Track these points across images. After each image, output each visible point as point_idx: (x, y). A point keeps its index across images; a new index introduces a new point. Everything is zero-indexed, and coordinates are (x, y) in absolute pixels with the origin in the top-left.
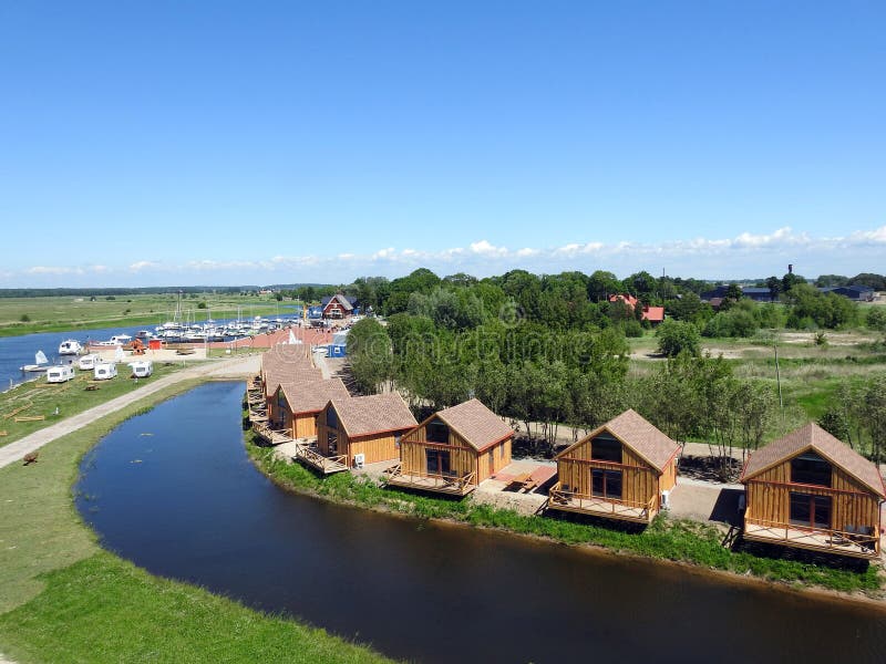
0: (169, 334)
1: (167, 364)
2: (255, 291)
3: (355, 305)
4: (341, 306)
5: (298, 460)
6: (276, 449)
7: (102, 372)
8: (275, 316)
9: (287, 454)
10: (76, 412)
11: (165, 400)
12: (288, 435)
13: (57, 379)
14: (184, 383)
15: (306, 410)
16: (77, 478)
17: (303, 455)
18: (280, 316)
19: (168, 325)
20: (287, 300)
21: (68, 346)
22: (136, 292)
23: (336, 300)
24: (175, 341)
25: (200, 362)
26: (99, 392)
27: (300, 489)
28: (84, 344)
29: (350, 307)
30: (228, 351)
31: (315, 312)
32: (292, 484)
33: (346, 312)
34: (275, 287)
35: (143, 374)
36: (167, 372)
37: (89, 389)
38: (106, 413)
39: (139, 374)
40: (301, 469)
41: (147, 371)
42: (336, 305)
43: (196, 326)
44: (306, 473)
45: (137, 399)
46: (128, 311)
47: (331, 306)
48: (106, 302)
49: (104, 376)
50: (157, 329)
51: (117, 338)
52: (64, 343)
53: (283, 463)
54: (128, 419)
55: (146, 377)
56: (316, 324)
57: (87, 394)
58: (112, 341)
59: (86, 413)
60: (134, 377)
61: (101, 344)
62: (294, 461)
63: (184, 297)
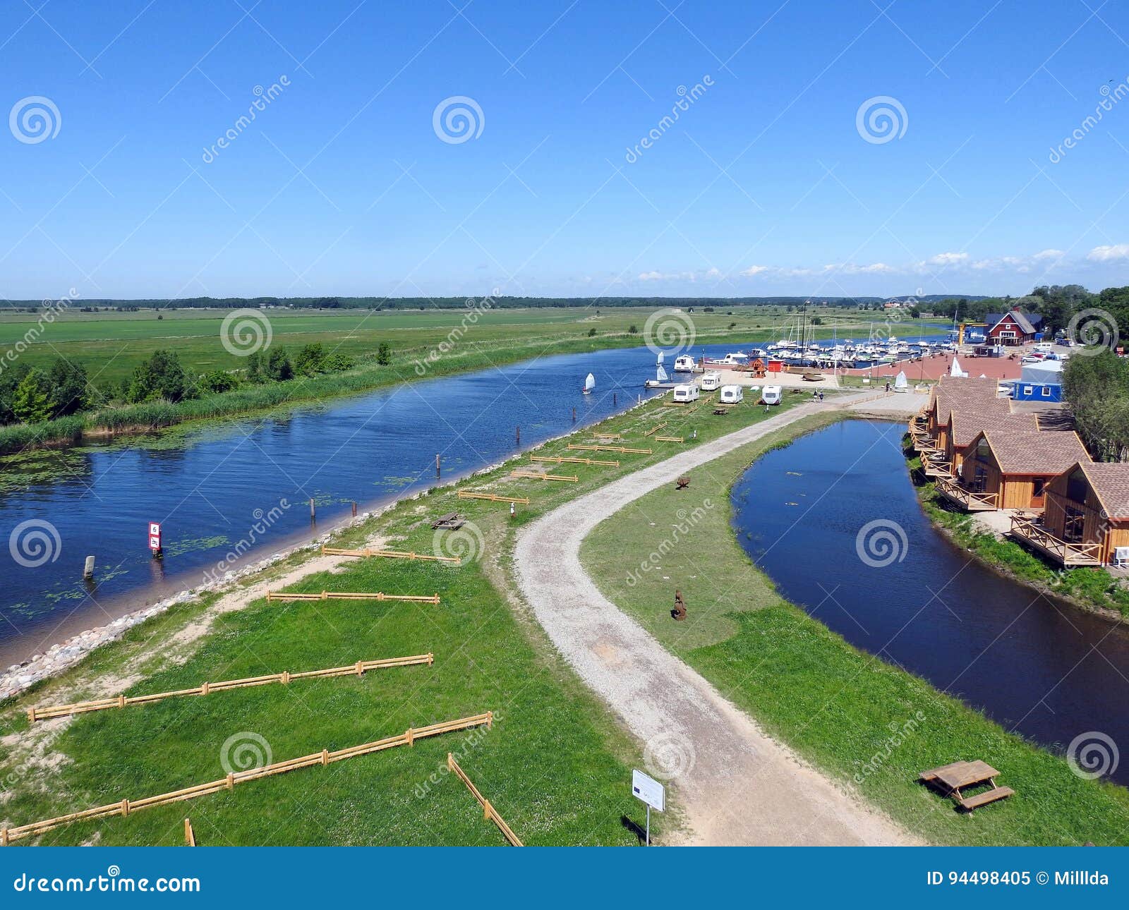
0: (786, 354)
1: (796, 391)
2: (877, 304)
3: (1038, 326)
4: (1017, 328)
5: (1013, 538)
6: (973, 517)
7: (729, 394)
8: (918, 339)
9: (994, 527)
10: (711, 438)
11: (803, 434)
12: (992, 501)
13: (683, 398)
14: (822, 415)
15: (1023, 471)
16: (733, 512)
17: (1022, 533)
18: (924, 339)
19: (782, 343)
20: (927, 317)
21: (683, 362)
22: (735, 302)
23: (1010, 319)
24: (796, 365)
25: (833, 392)
26: (728, 416)
27: (1023, 579)
28: (698, 361)
29: (1030, 330)
30: (867, 381)
31: (974, 335)
32: (1008, 570)
33: (1024, 336)
34: (905, 298)
35: (773, 400)
36: (799, 402)
37: (718, 413)
38: (744, 443)
39: (768, 400)
40: (1019, 551)
41: (777, 397)
42: (1008, 326)
43: (815, 347)
44: (1030, 559)
45: (773, 430)
46: (733, 325)
47: (1003, 327)
48: (704, 314)
49: (731, 399)
50: (769, 348)
51: (732, 356)
52: (679, 359)
53: (989, 539)
54: (767, 452)
55: (775, 404)
56: (979, 352)
57: (716, 418)
58: (726, 360)
59: (723, 440)
60: (762, 403)
61: (715, 361)
62: (1008, 538)
63: (790, 310)
